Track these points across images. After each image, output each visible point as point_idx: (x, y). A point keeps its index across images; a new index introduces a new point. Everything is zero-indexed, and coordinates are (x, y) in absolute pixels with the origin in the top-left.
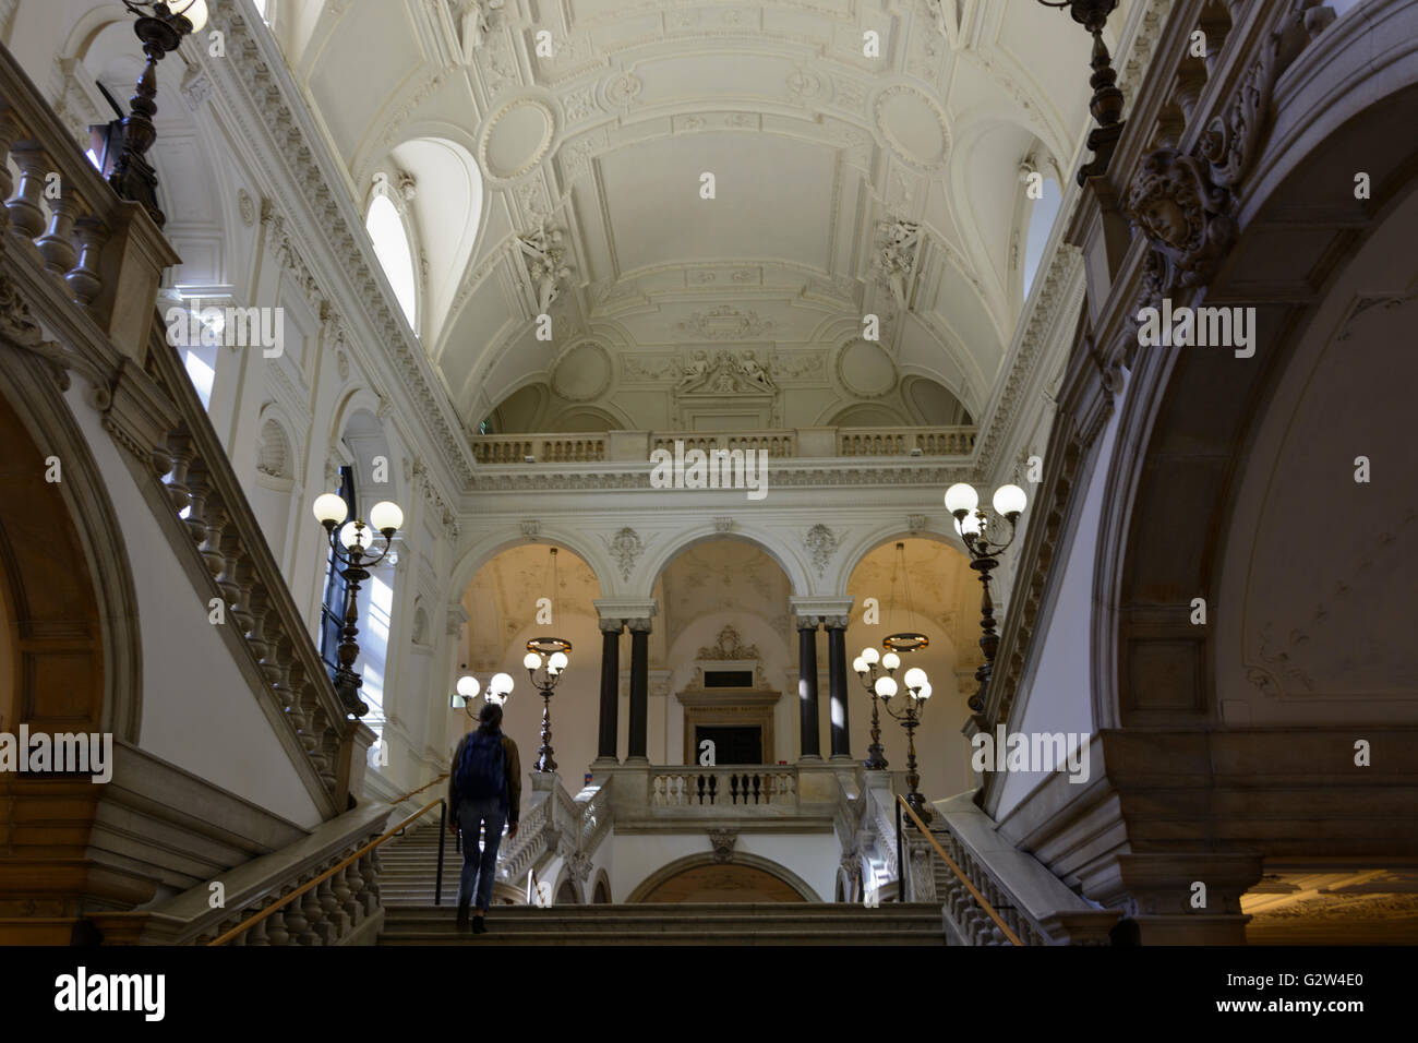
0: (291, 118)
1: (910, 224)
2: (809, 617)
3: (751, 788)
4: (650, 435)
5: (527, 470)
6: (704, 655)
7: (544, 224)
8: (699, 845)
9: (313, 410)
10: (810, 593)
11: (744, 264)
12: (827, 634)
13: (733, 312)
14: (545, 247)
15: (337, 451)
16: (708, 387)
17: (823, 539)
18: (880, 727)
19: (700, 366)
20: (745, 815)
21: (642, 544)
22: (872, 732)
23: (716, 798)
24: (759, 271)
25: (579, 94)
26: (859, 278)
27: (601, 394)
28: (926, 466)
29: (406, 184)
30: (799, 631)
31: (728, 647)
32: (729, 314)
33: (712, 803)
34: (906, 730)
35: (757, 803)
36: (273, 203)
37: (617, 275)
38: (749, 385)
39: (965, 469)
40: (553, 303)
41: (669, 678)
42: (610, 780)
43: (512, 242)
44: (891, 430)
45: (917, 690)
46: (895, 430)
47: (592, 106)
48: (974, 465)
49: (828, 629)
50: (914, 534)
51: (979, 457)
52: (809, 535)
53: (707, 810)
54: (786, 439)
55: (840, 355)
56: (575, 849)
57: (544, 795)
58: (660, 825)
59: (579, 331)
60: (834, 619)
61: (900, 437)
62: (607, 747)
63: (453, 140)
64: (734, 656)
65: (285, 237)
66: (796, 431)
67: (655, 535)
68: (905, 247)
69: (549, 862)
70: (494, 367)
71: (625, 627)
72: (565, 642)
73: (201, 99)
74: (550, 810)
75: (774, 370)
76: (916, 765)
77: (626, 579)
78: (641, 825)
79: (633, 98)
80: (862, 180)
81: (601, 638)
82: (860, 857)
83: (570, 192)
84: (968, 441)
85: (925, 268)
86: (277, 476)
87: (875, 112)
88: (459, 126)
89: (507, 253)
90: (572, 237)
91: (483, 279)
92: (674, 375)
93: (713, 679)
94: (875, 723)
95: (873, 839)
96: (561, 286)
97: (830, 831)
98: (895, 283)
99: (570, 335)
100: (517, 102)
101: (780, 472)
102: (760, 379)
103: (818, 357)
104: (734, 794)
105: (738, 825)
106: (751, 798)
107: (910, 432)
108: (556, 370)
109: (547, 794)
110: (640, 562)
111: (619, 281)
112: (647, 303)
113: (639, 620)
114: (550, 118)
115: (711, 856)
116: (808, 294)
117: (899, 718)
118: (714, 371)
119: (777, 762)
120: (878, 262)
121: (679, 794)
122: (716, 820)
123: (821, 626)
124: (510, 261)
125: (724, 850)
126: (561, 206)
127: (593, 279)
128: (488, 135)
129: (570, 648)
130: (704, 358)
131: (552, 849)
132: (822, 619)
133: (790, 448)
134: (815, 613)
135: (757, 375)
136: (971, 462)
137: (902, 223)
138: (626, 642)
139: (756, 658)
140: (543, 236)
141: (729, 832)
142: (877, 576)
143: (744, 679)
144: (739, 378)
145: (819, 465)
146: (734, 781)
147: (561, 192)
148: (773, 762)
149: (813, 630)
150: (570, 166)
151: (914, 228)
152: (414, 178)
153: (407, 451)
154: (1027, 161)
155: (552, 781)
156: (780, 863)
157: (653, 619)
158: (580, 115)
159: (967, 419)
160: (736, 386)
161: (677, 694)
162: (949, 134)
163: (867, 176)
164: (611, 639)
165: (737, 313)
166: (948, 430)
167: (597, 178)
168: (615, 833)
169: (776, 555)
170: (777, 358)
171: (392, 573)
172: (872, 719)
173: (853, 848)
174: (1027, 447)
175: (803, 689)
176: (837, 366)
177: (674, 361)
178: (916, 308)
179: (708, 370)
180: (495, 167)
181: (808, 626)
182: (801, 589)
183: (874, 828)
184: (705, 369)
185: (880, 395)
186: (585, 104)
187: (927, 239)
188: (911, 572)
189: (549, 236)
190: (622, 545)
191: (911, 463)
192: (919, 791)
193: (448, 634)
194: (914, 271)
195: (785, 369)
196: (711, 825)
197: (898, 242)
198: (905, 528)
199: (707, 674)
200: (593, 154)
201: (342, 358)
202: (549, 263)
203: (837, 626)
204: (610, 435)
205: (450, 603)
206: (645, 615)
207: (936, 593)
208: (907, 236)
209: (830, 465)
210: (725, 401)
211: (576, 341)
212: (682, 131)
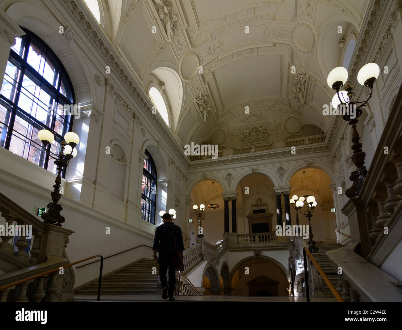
0: (109, 52)
1: (304, 74)
2: (279, 192)
3: (264, 239)
4: (234, 149)
5: (203, 161)
6: (253, 206)
7: (201, 94)
8: (251, 254)
9: (132, 143)
10: (279, 186)
11: (257, 100)
12: (284, 197)
13: (255, 115)
14: (202, 101)
15: (142, 155)
16: (250, 137)
17: (282, 171)
18: (299, 219)
19: (248, 131)
20: (263, 246)
21: (233, 177)
22: (296, 221)
23: (255, 242)
24: (261, 101)
25: (205, 50)
26: (290, 97)
27: (223, 142)
28: (311, 147)
29: (161, 85)
30: (276, 196)
31: (259, 203)
32: (254, 115)
33: (254, 243)
34: (308, 218)
35: (266, 242)
36: (108, 79)
37: (224, 109)
38: (261, 135)
39: (323, 146)
40: (207, 117)
41: (244, 212)
42: (227, 238)
43: (193, 100)
44: (300, 139)
45: (311, 203)
46: (301, 139)
47: (209, 54)
48: (326, 145)
49: (284, 195)
50: (308, 167)
51: (327, 142)
52: (278, 170)
53: (253, 245)
54: (270, 145)
55: (285, 123)
56: (212, 258)
57: (200, 244)
58: (240, 249)
59: (216, 126)
60: (286, 192)
61: (303, 140)
62: (227, 230)
63: (170, 68)
64: (261, 205)
65: (115, 91)
66: (273, 143)
67: (237, 174)
68: (303, 82)
69: (200, 264)
70: (194, 136)
71: (230, 199)
72: (217, 205)
73: (71, 39)
74: (202, 248)
75: (268, 129)
76: (312, 231)
77: (229, 187)
78: (235, 249)
79: (220, 50)
80: (289, 64)
81: (224, 203)
82: (294, 259)
83: (207, 83)
84: (324, 139)
85: (309, 88)
86: (122, 161)
87: (292, 35)
88: (172, 63)
89: (192, 103)
90: (210, 98)
91: (187, 111)
92: (241, 135)
93: (255, 212)
94: (297, 218)
95: (298, 254)
96: (209, 112)
97: (286, 249)
98: (300, 96)
99: (214, 127)
100: (187, 54)
101: (269, 154)
102: (264, 132)
103: (279, 124)
104: (260, 240)
105: (261, 248)
106: (265, 241)
107: (306, 138)
108: (211, 137)
109: (201, 244)
110: (233, 182)
111: (225, 110)
112: (232, 115)
113: (233, 197)
114: (197, 59)
115: (254, 257)
116: (276, 106)
117: (305, 214)
118: (251, 132)
119: (273, 232)
120: (295, 90)
121: (248, 241)
122: (256, 247)
123: (282, 195)
124: (193, 105)
125: (258, 255)
126: (205, 88)
127: (217, 110)
128: (181, 66)
129: (218, 206)
130: (249, 129)
131: (202, 260)
132: (282, 193)
133: (272, 147)
134: (280, 191)
135: (263, 132)
136: (325, 144)
137: (301, 75)
138: (230, 204)
139: (266, 205)
140: (202, 98)
141: (259, 250)
142: (298, 181)
143: (263, 211)
144: (258, 133)
145: (280, 150)
146: (260, 237)
147: (205, 84)
148: (272, 232)
149: (281, 195)
150: (206, 75)
151: (305, 75)
152: (164, 83)
153: (169, 157)
154: (343, 39)
155: (202, 240)
156: (273, 258)
157: (237, 197)
158: (206, 58)
159: (323, 133)
160: (257, 135)
161: (246, 216)
162: (316, 36)
163: (290, 62)
164: (226, 203)
165: (256, 115)
166: (317, 136)
167: (214, 78)
168: (229, 252)
169: (269, 177)
170: (268, 126)
171: (166, 189)
172: (296, 217)
173: (292, 256)
174: (343, 134)
175: (278, 211)
176: (285, 126)
177: (241, 131)
178: (306, 102)
179: (250, 132)
180: (185, 77)
181: (278, 195)
182: (276, 185)
183: (298, 251)
184: (249, 132)
185: (297, 133)
186: (207, 54)
187: (309, 78)
188: (308, 179)
189: (203, 98)
190: (228, 178)
191: (306, 147)
192: (313, 240)
193: (186, 204)
194: (306, 90)
195: (270, 129)
196: (254, 249)
197: (300, 81)
198: (305, 165)
199: (254, 211)
200: (212, 70)
201: (143, 130)
202: (204, 106)
203: (287, 194)
204: (223, 150)
205: (186, 197)
206: (235, 196)
207: (315, 185)
208: (303, 78)
209: (282, 150)
210: (255, 140)
211: (215, 128)
212: (236, 59)
